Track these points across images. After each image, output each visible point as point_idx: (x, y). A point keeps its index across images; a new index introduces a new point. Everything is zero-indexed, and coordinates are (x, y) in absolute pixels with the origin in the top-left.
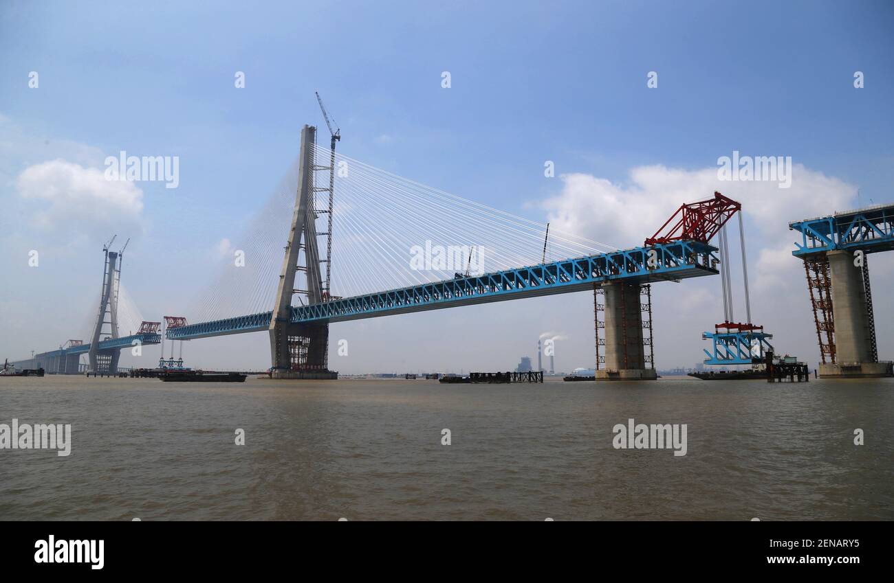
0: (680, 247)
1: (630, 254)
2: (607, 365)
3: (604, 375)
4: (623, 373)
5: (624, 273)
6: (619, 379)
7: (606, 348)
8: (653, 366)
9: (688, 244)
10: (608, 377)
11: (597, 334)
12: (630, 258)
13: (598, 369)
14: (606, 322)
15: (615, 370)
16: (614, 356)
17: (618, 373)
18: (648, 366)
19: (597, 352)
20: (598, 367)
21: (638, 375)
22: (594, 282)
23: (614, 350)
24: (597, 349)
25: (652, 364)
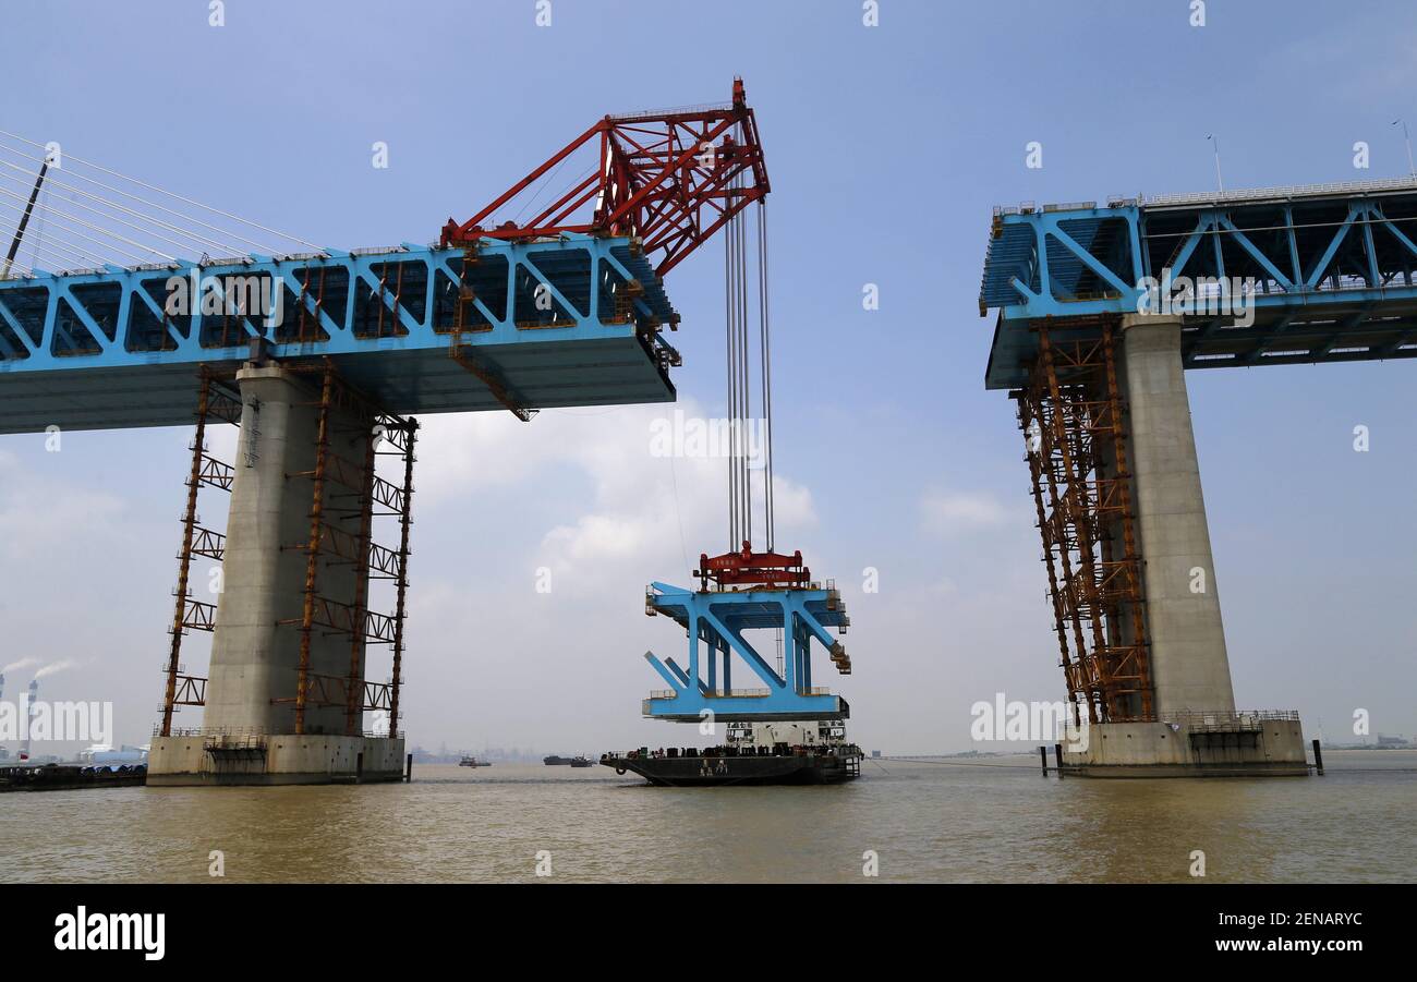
0: (582, 257)
1: (375, 268)
2: (208, 716)
3: (193, 761)
4: (285, 753)
5: (341, 340)
6: (263, 780)
7: (218, 638)
8: (393, 725)
9: (614, 251)
10: (212, 768)
11: (184, 580)
12: (375, 283)
13: (166, 732)
14: (235, 528)
15: (247, 738)
16: (250, 674)
17: (261, 752)
18: (376, 723)
19: (174, 656)
20: (167, 721)
21: (347, 763)
22: (208, 365)
23: (256, 646)
24: (176, 644)
25: (394, 717)
